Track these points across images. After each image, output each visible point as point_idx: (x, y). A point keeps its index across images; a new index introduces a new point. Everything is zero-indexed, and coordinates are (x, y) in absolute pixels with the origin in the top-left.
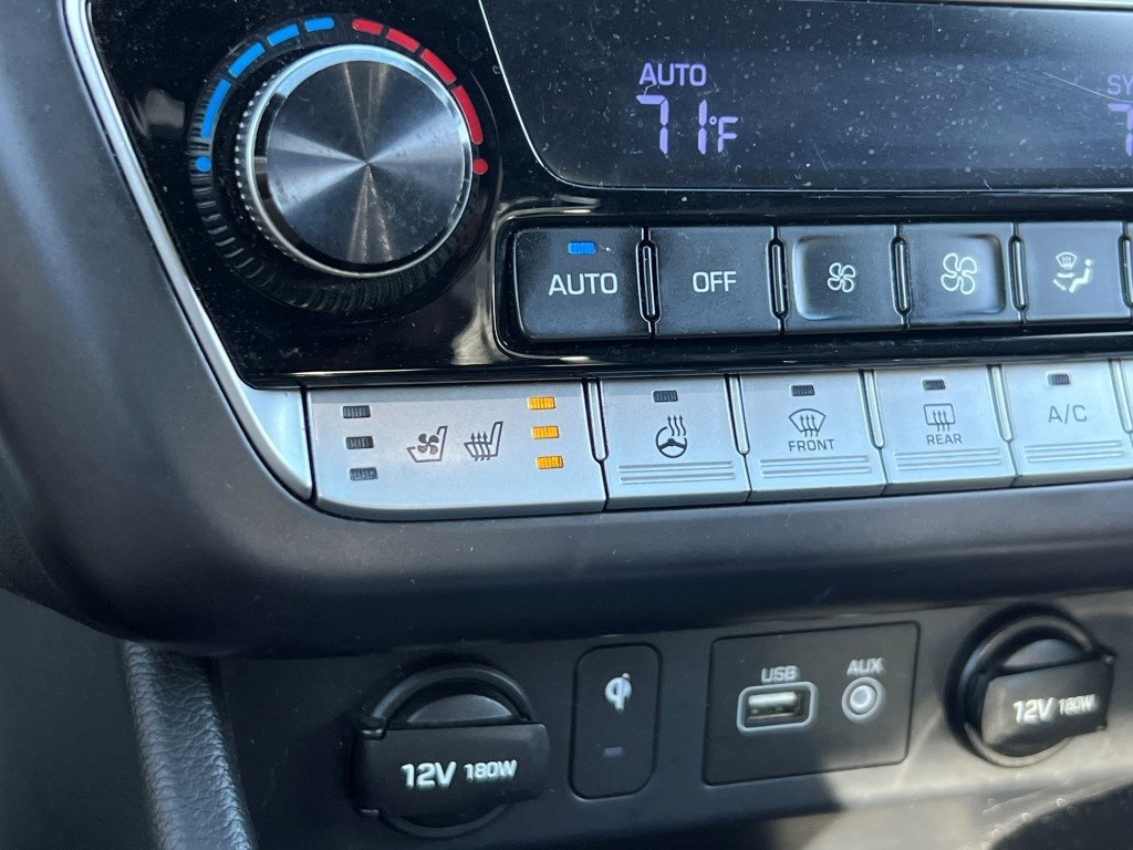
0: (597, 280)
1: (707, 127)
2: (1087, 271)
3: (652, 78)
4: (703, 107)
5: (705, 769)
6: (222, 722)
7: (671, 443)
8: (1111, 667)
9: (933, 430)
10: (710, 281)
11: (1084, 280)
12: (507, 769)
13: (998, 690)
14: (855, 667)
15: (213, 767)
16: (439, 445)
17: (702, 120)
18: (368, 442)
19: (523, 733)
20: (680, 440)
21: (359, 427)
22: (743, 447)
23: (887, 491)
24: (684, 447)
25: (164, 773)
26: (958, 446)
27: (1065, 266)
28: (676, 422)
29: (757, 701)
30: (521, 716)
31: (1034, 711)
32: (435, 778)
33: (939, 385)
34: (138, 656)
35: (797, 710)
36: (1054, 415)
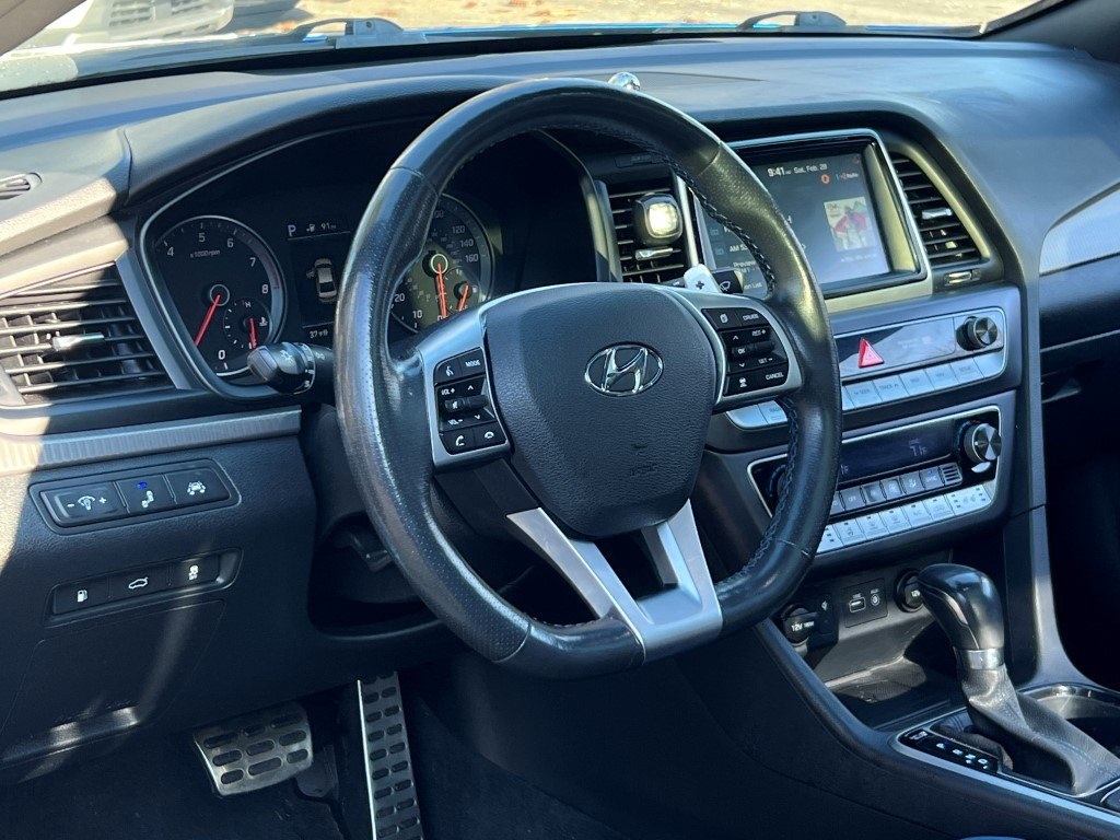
2: (915, 483)
13: (909, 588)
14: (872, 592)
29: (853, 604)
31: (916, 593)
35: (862, 605)
36: (914, 514)
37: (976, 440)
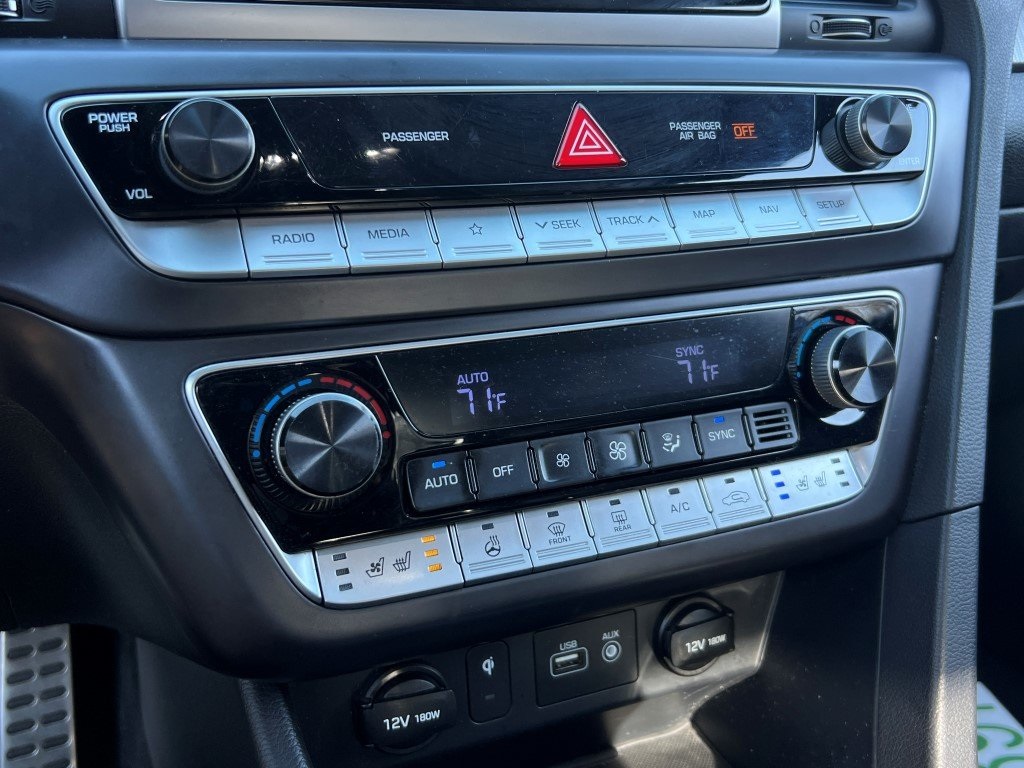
0: (448, 479)
1: (492, 399)
2: (678, 441)
3: (463, 381)
4: (489, 390)
5: (537, 699)
6: (291, 711)
7: (493, 549)
8: (732, 618)
9: (617, 525)
10: (500, 471)
11: (677, 445)
12: (436, 714)
13: (677, 639)
14: (605, 637)
15: (289, 735)
16: (380, 567)
17: (489, 396)
18: (346, 571)
19: (441, 695)
20: (497, 547)
21: (341, 564)
22: (528, 546)
23: (599, 557)
24: (499, 550)
25: (265, 742)
26: (630, 530)
27: (667, 440)
28: (494, 538)
29: (558, 660)
30: (440, 686)
31: (696, 646)
32: (400, 724)
33: (618, 502)
34: (247, 686)
35: (580, 662)
36: (673, 509)
37: (835, 357)
